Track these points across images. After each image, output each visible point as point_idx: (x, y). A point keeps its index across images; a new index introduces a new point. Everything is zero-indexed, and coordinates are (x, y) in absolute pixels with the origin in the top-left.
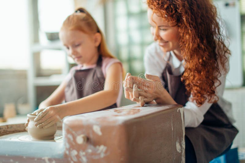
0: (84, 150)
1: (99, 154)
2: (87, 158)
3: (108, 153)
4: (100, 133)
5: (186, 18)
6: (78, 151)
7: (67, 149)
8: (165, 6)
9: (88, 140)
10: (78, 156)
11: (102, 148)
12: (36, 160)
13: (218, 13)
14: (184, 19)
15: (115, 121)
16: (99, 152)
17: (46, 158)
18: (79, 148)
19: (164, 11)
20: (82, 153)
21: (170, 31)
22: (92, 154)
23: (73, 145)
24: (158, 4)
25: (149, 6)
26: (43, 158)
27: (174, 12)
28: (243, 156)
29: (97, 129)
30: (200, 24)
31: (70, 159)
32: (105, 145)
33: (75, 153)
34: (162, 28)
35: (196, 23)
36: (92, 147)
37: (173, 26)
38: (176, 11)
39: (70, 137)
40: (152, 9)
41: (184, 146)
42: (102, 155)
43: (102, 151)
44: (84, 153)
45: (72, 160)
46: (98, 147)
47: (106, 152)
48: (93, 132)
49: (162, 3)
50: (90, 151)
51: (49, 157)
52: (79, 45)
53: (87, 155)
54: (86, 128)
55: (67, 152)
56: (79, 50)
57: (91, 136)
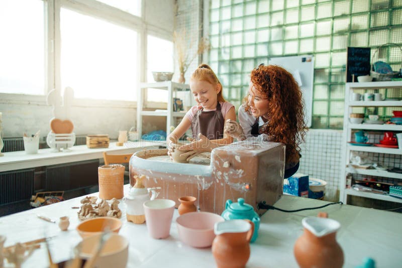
0: (227, 172)
1: (239, 175)
2: (229, 177)
3: (244, 175)
4: (240, 161)
5: (276, 97)
6: (223, 172)
7: (214, 170)
8: (263, 83)
9: (231, 165)
10: (222, 176)
11: (241, 171)
12: (190, 177)
13: (302, 97)
14: (274, 97)
15: (251, 154)
16: (238, 174)
17: (198, 176)
18: (224, 170)
19: (261, 87)
20: (225, 174)
21: (261, 101)
22: (233, 175)
23: (219, 168)
24: (258, 80)
25: (252, 79)
26: (195, 176)
27: (268, 89)
28: (311, 183)
29: (238, 158)
30: (286, 103)
31: (216, 178)
32: (242, 169)
33: (220, 173)
34: (256, 98)
35: (283, 101)
36: (233, 170)
37: (264, 99)
38: (269, 90)
39: (217, 162)
40: (253, 82)
41: (284, 173)
42: (240, 176)
43: (240, 173)
44: (227, 174)
45: (217, 178)
46: (237, 170)
47: (243, 174)
48: (235, 160)
49: (261, 80)
50: (231, 173)
51: (201, 175)
52: (205, 92)
53: (228, 175)
54: (230, 158)
55: (214, 173)
56: (205, 95)
57: (233, 162)
